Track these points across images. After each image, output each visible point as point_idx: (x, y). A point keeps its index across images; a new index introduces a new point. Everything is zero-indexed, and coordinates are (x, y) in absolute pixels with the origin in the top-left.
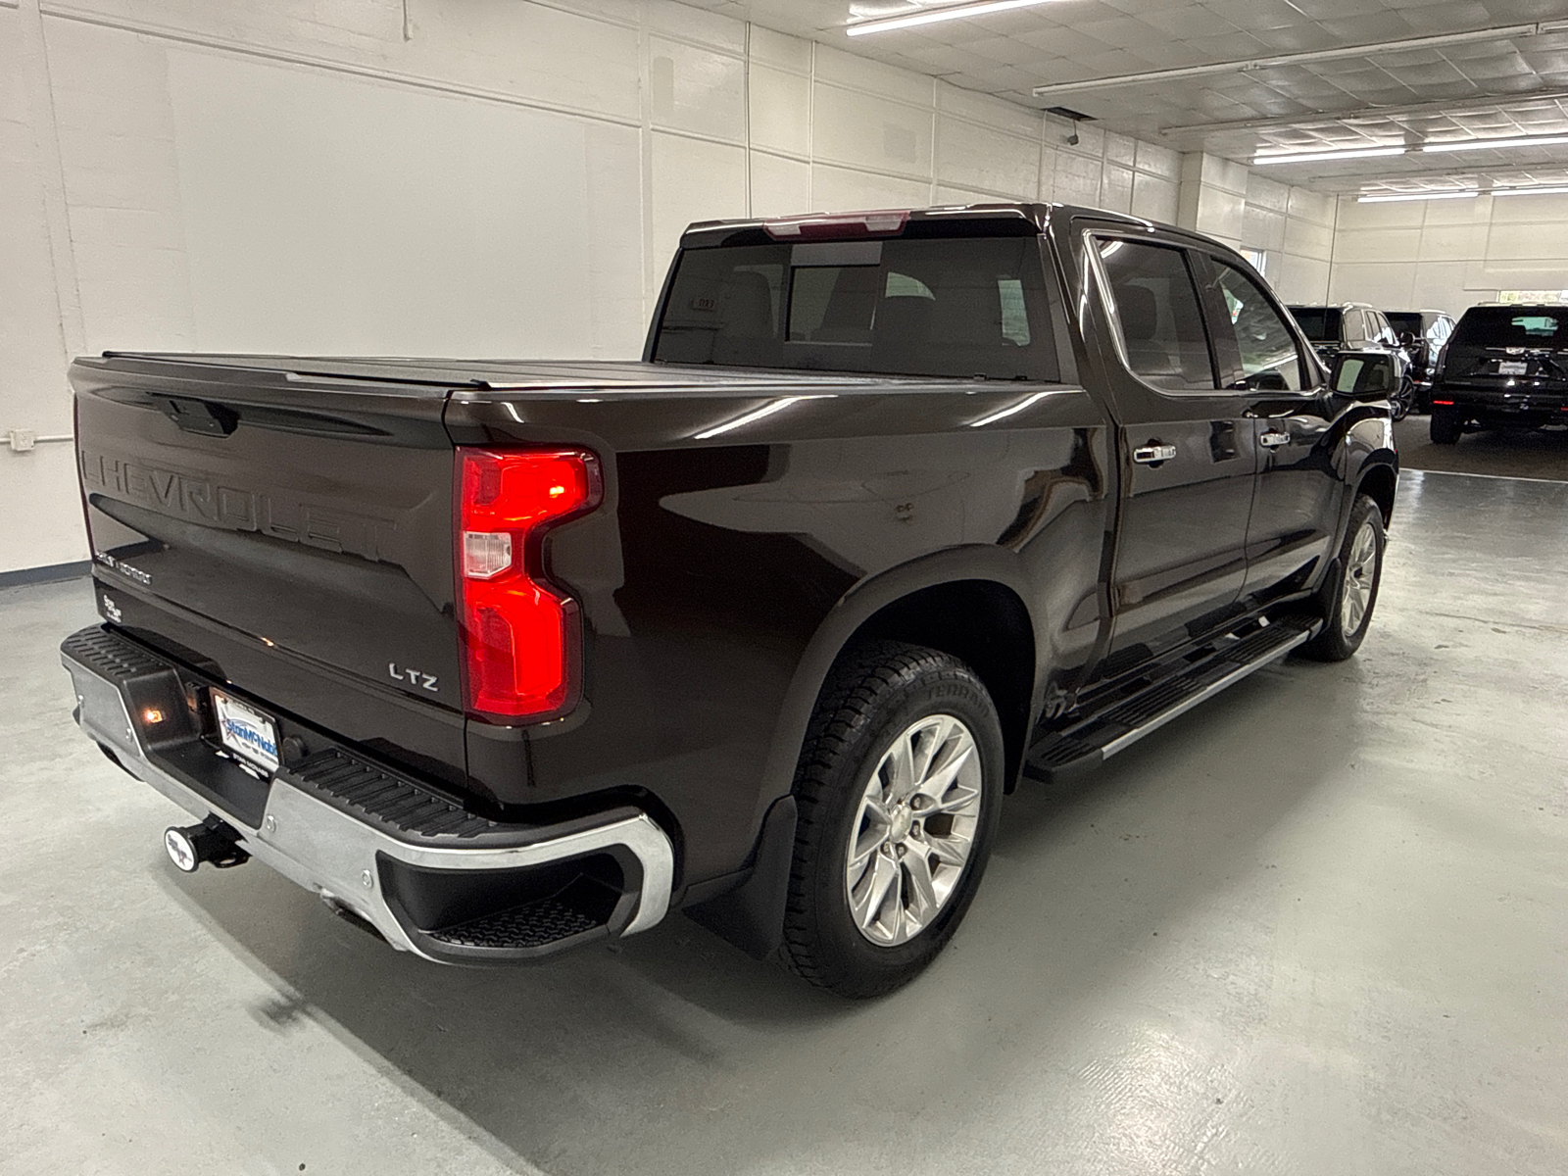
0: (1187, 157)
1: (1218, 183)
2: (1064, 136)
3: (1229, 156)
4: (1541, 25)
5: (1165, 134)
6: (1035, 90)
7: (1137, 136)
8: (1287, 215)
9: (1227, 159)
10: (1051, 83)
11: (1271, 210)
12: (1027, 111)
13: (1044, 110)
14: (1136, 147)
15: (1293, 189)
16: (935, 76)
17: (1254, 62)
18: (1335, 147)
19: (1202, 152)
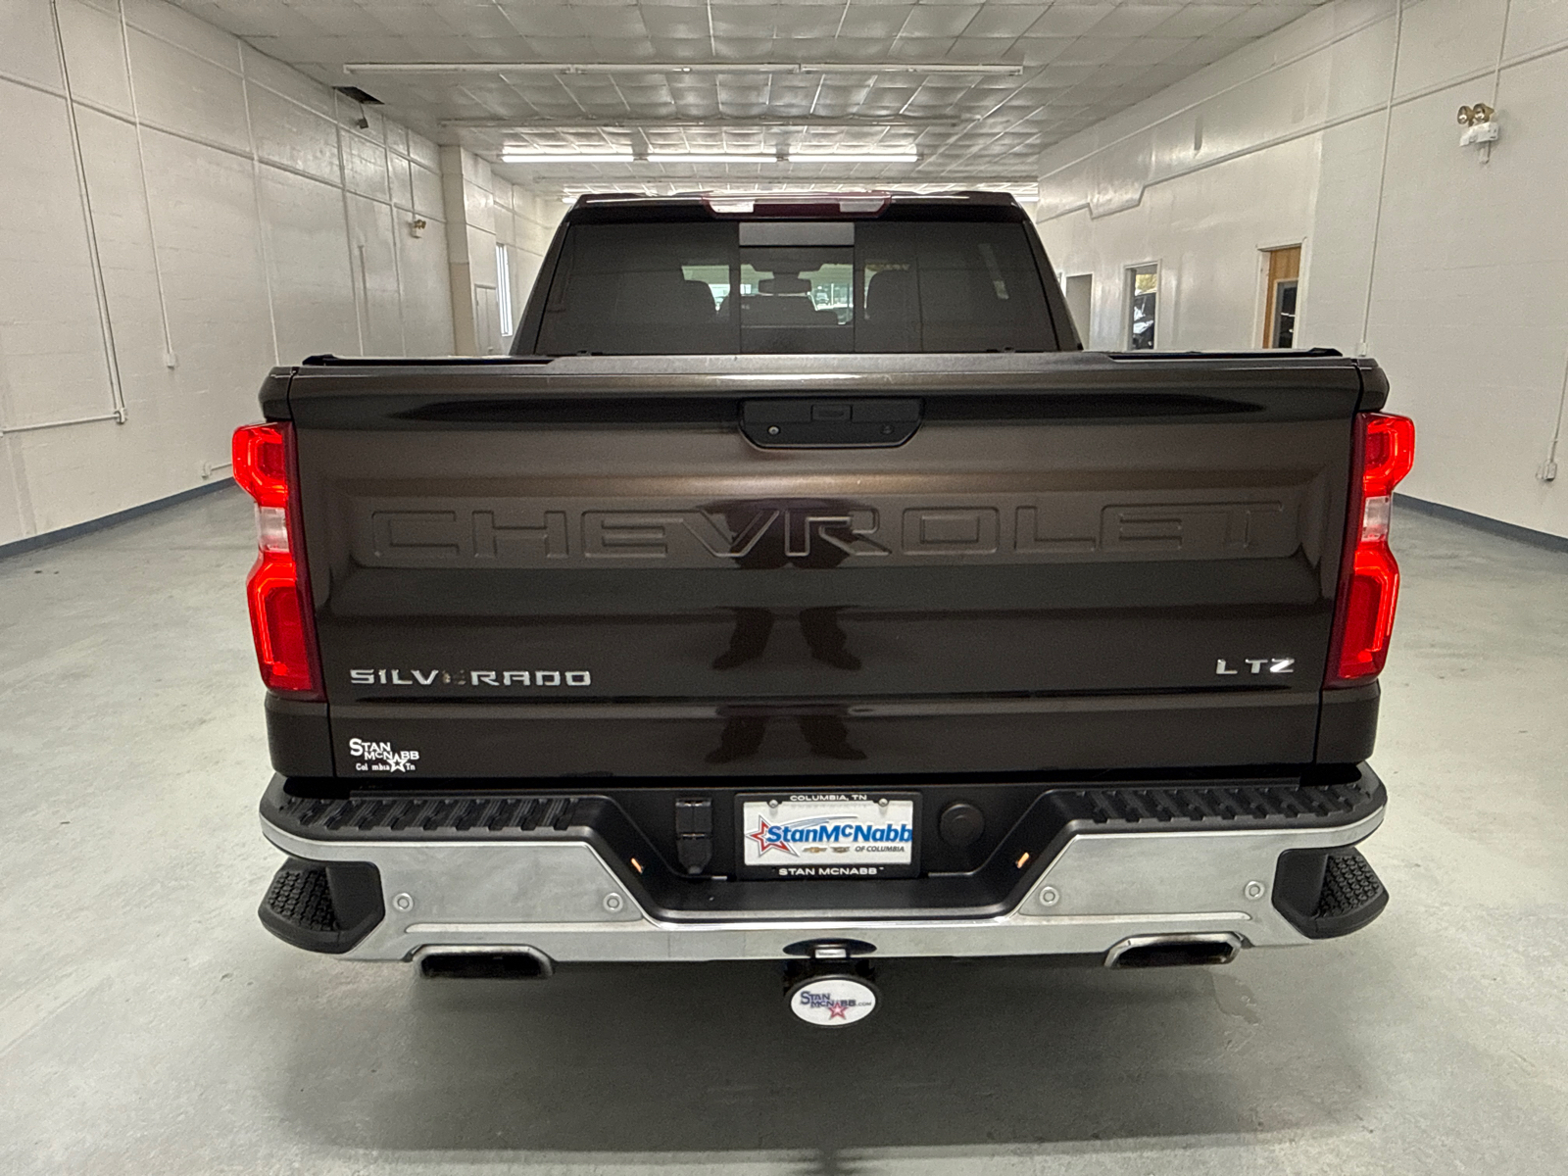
0: (445, 149)
1: (473, 179)
2: (353, 120)
3: (479, 152)
4: (802, 66)
5: (444, 126)
6: (345, 66)
7: (410, 127)
8: (513, 211)
9: (476, 155)
10: (364, 60)
11: (503, 206)
12: (320, 87)
13: (334, 88)
14: (407, 135)
15: (515, 187)
16: (239, 37)
17: (576, 66)
18: (578, 151)
19: (459, 146)
